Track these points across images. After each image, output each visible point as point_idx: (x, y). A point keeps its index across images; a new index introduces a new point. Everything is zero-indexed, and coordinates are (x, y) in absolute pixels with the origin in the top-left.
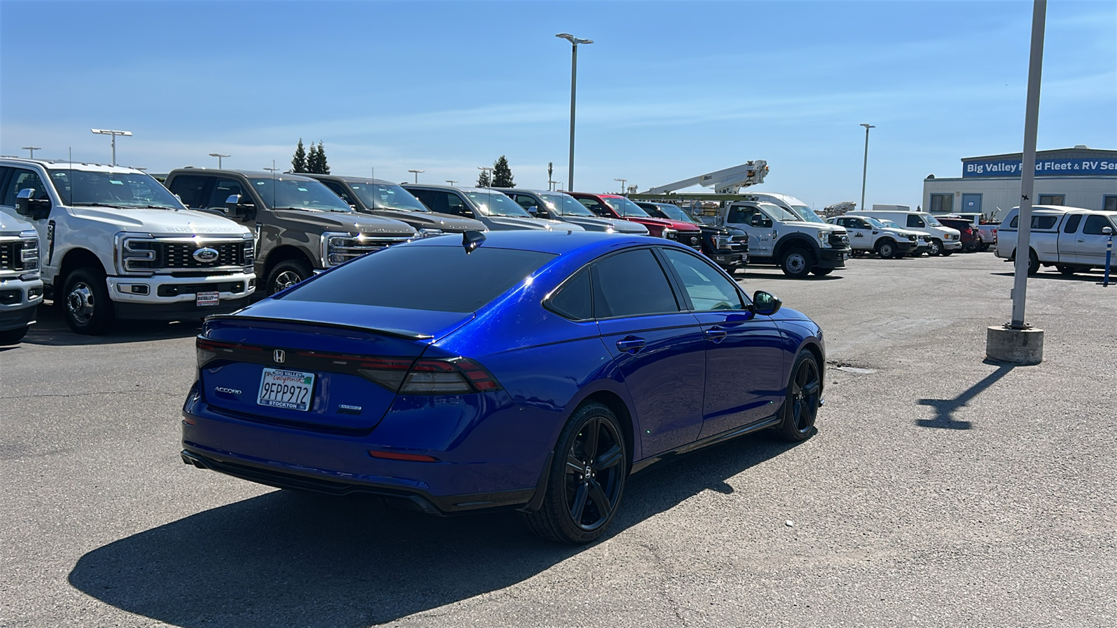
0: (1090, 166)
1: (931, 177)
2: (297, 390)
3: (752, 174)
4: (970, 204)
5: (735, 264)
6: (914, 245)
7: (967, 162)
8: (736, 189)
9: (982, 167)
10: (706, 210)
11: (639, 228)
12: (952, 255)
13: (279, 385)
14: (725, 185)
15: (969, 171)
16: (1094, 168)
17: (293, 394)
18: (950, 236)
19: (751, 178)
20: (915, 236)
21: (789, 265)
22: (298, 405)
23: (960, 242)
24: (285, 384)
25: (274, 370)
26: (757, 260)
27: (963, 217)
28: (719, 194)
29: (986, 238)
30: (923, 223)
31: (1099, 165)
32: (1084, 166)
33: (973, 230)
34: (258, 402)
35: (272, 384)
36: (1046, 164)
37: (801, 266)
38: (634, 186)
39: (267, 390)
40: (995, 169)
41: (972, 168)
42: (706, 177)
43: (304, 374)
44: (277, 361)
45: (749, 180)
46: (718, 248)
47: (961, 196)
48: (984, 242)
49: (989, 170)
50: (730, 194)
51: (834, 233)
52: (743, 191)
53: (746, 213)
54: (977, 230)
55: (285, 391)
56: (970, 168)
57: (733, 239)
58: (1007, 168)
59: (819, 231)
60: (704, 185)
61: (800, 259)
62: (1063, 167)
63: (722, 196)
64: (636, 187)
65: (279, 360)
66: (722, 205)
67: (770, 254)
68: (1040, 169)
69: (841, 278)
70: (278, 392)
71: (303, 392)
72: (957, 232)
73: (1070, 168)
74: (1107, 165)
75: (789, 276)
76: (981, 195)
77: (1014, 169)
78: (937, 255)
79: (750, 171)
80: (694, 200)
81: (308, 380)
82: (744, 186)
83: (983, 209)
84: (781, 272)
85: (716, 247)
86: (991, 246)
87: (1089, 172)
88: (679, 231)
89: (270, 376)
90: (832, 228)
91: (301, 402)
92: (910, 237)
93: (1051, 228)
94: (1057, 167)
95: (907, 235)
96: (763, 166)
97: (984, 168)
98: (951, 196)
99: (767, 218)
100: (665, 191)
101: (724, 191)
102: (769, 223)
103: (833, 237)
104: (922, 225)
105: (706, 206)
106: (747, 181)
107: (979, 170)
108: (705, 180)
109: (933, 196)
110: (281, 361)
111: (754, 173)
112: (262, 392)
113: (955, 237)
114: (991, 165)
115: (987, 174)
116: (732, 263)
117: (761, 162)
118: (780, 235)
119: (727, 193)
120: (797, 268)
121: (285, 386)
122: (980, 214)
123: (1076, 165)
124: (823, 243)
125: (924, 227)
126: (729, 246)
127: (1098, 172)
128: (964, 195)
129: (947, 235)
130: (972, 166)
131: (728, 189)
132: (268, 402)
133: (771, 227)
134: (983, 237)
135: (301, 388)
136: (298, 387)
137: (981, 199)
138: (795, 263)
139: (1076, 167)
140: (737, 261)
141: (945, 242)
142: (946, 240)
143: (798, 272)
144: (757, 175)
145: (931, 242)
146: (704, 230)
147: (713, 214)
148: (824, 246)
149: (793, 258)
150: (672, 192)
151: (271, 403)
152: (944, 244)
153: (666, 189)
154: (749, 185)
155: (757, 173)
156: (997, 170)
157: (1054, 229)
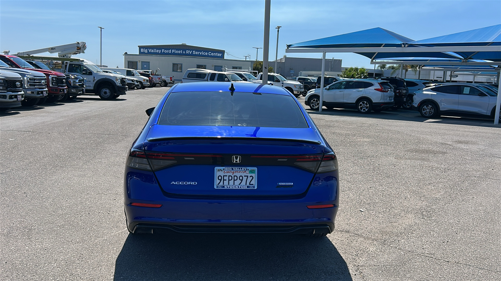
0: (189, 52)
1: (126, 53)
2: (245, 178)
3: (79, 49)
4: (145, 66)
5: (81, 93)
6: (134, 84)
7: (140, 47)
8: (69, 55)
9: (147, 50)
10: (56, 65)
11: (42, 75)
12: (146, 88)
13: (229, 176)
14: (64, 53)
15: (141, 51)
16: (190, 53)
17: (242, 180)
18: (145, 80)
19: (79, 50)
20: (134, 80)
21: (103, 93)
22: (248, 187)
23: (149, 83)
24: (234, 175)
25: (224, 168)
26: (88, 92)
27: (145, 72)
28: (61, 58)
29: (156, 81)
30: (134, 74)
31: (192, 52)
32: (187, 52)
33: (151, 78)
34: (215, 187)
35: (224, 176)
36: (173, 50)
37: (108, 94)
38: (8, 51)
39: (221, 180)
40: (152, 51)
41: (143, 50)
42: (52, 49)
43: (248, 168)
44: (235, 162)
45: (78, 51)
46: (72, 85)
47: (141, 62)
48: (155, 83)
49: (150, 51)
50: (67, 58)
51: (123, 78)
52: (73, 57)
53: (77, 67)
54: (153, 78)
55: (235, 179)
56: (142, 50)
57: (79, 80)
58: (157, 51)
59: (116, 77)
60: (51, 53)
61: (108, 91)
62: (179, 52)
63: (63, 58)
64: (9, 52)
65: (236, 161)
66: (63, 63)
67: (92, 88)
68: (170, 52)
69: (126, 100)
70: (229, 180)
71: (249, 179)
72: (147, 78)
73: (182, 53)
74: (195, 52)
75: (103, 99)
76: (149, 62)
77: (160, 52)
78: (140, 89)
79: (78, 47)
80: (49, 60)
81: (252, 172)
82: (74, 54)
83: (150, 68)
84: (98, 97)
85: (71, 85)
86: (157, 85)
87: (189, 55)
88: (58, 76)
89: (219, 172)
90: (121, 76)
91: (250, 184)
92: (132, 80)
93: (204, 78)
94: (177, 52)
95: (131, 80)
96: (85, 45)
97: (148, 51)
98: (137, 62)
99: (89, 70)
100: (27, 55)
101: (64, 56)
102: (90, 73)
103: (122, 80)
104: (133, 75)
105: (56, 64)
106: (76, 52)
107: (146, 51)
108: (52, 50)
109: (129, 62)
110: (238, 162)
111: (80, 48)
112: (217, 181)
113: (147, 81)
114: (151, 49)
115: (149, 53)
116: (79, 93)
117: (83, 43)
118: (97, 79)
119: (65, 57)
120: (107, 95)
121: (234, 176)
122: (151, 71)
123: (184, 51)
124: (118, 83)
125: (134, 76)
126: (77, 84)
127: (192, 55)
128: (142, 62)
129: (144, 80)
130: (143, 49)
131: (66, 55)
132: (224, 187)
133: (92, 75)
134: (154, 81)
135: (247, 176)
136: (245, 176)
137: (149, 64)
138: (105, 93)
139: (184, 52)
140: (81, 92)
141: (144, 83)
142: (144, 82)
143: (107, 97)
144: (81, 49)
145: (139, 83)
146: (67, 76)
147: (60, 68)
148: (119, 85)
149: (104, 90)
150: (31, 55)
151: (226, 187)
152: (143, 83)
153: (28, 53)
154: (76, 54)
155: (81, 48)
156: (153, 52)
157: (206, 79)
